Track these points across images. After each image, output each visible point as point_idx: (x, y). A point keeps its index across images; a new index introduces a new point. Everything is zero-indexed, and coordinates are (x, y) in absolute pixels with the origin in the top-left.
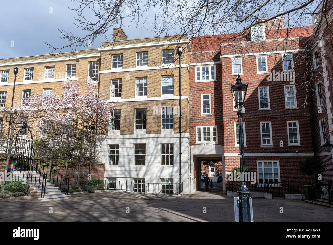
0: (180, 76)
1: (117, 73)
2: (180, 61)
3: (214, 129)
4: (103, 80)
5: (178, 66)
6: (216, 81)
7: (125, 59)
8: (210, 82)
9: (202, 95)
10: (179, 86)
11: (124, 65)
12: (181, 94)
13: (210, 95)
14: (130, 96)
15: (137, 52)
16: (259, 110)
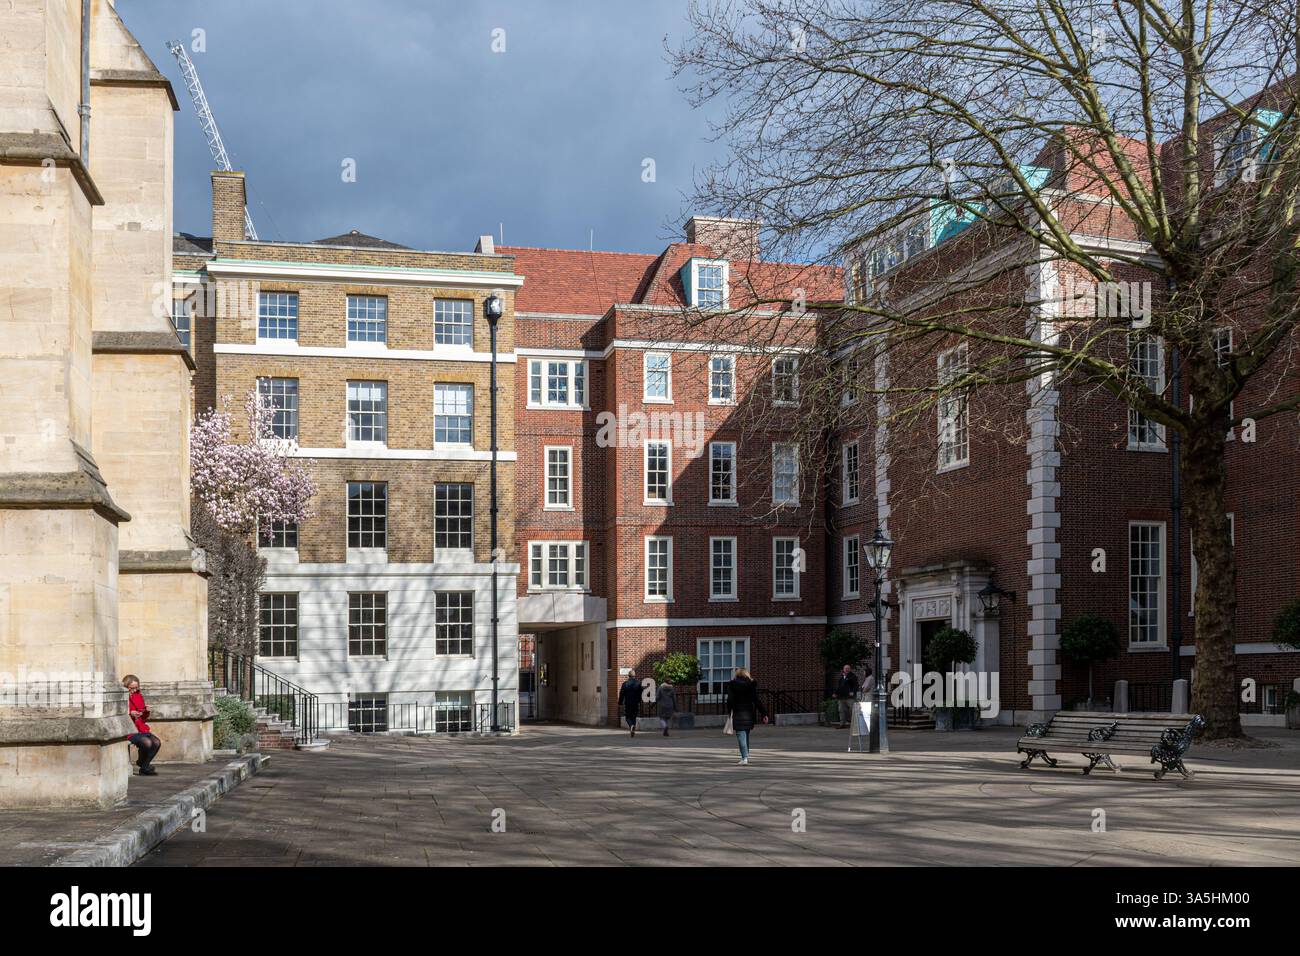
0: (493, 390)
1: (281, 358)
2: (493, 340)
3: (580, 550)
4: (228, 378)
5: (488, 357)
6: (590, 409)
7: (309, 314)
8: (573, 412)
9: (547, 449)
10: (489, 419)
11: (304, 334)
12: (498, 444)
13: (569, 449)
14: (330, 439)
15: (348, 295)
16: (709, 505)
